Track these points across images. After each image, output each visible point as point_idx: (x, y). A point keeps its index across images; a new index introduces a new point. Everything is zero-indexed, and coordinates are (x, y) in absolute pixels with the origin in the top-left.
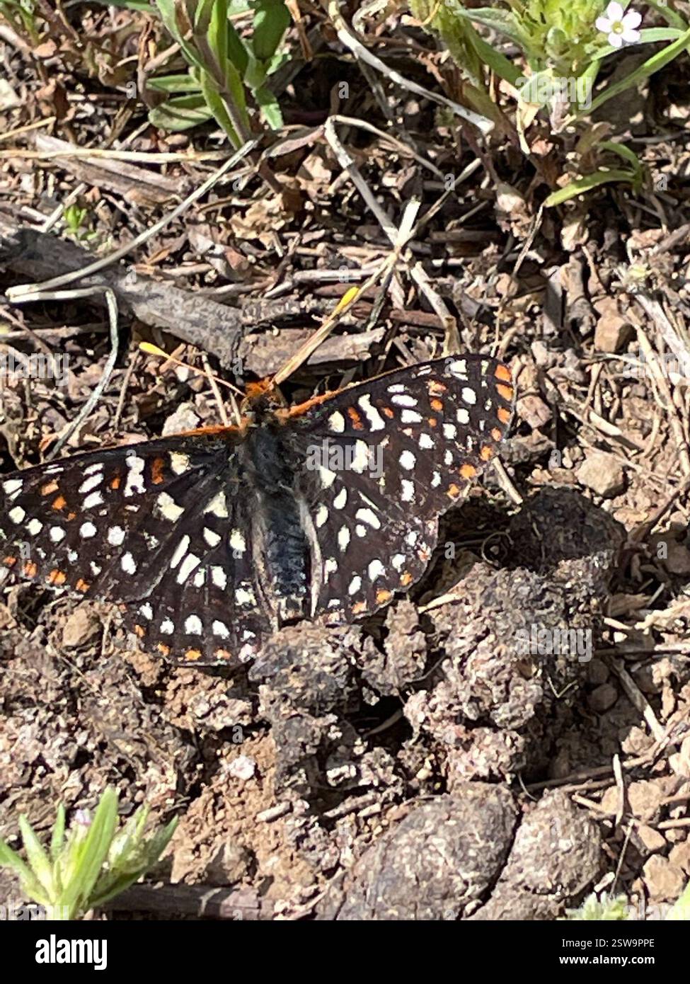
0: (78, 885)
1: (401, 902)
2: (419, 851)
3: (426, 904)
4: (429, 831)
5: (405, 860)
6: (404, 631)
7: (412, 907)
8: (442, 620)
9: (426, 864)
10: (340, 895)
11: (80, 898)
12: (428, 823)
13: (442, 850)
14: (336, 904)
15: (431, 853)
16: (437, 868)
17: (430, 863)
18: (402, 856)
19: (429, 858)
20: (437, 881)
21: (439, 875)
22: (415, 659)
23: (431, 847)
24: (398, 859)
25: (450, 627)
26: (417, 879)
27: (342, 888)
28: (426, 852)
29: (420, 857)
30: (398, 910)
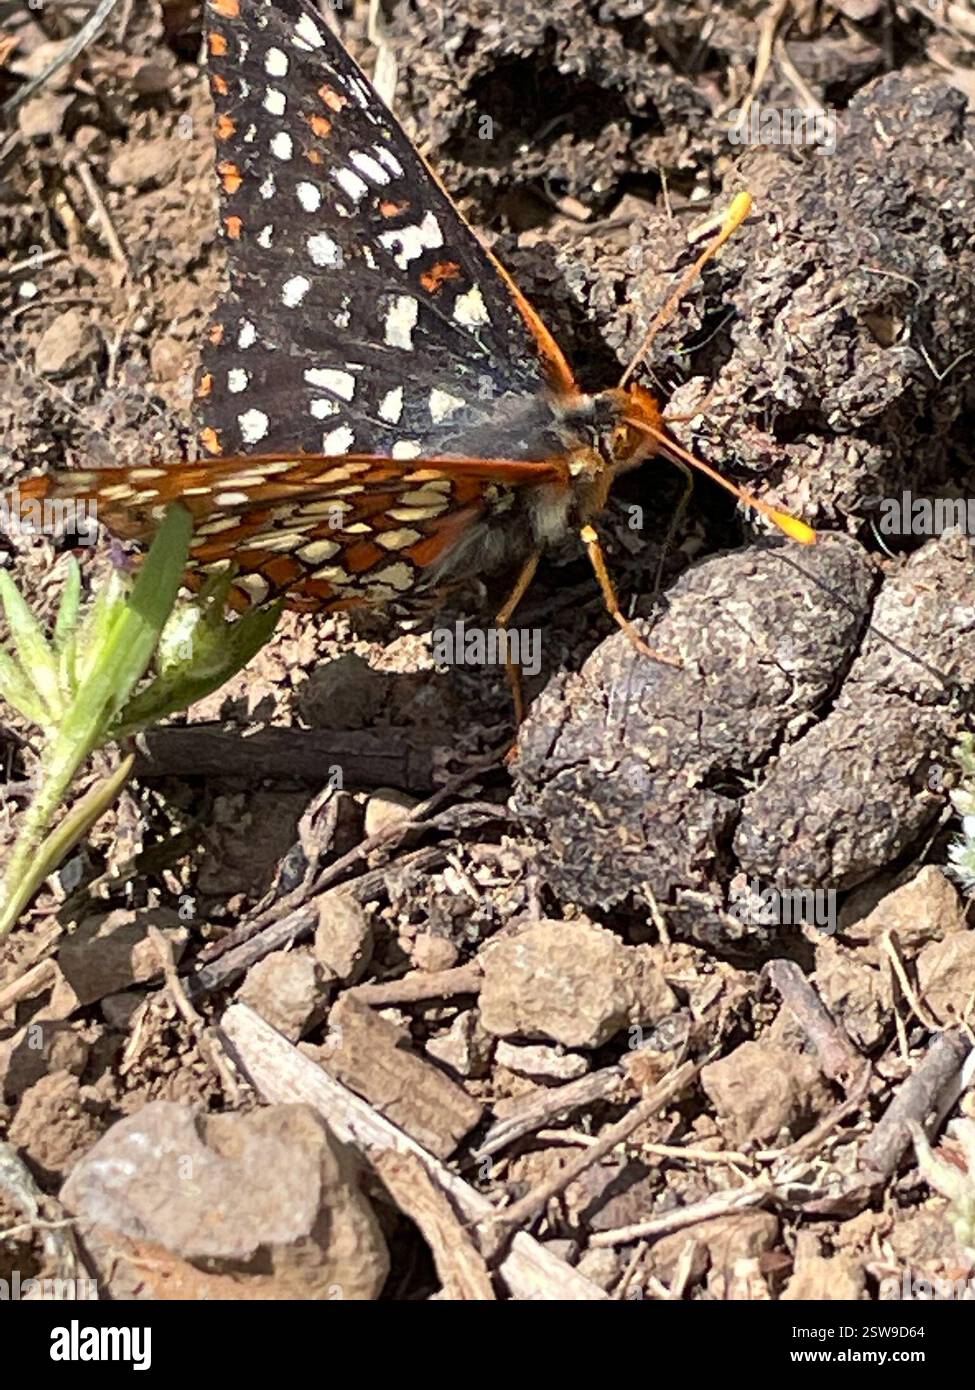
0: (107, 681)
1: (674, 713)
2: (705, 623)
3: (718, 713)
4: (719, 592)
5: (676, 640)
6: (663, 266)
7: (694, 719)
8: (726, 253)
9: (716, 644)
10: (559, 709)
11: (110, 705)
12: (715, 581)
13: (744, 620)
14: (554, 723)
15: (725, 626)
16: (737, 650)
17: (724, 641)
18: (672, 634)
19: (721, 634)
20: (736, 673)
21: (741, 662)
22: (684, 312)
23: (725, 617)
24: (664, 639)
25: (742, 263)
26: (701, 671)
27: (563, 697)
28: (716, 624)
29: (705, 632)
30: (668, 727)
